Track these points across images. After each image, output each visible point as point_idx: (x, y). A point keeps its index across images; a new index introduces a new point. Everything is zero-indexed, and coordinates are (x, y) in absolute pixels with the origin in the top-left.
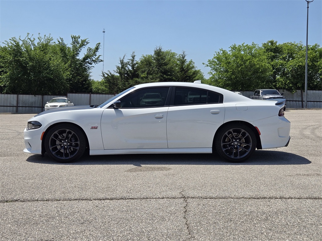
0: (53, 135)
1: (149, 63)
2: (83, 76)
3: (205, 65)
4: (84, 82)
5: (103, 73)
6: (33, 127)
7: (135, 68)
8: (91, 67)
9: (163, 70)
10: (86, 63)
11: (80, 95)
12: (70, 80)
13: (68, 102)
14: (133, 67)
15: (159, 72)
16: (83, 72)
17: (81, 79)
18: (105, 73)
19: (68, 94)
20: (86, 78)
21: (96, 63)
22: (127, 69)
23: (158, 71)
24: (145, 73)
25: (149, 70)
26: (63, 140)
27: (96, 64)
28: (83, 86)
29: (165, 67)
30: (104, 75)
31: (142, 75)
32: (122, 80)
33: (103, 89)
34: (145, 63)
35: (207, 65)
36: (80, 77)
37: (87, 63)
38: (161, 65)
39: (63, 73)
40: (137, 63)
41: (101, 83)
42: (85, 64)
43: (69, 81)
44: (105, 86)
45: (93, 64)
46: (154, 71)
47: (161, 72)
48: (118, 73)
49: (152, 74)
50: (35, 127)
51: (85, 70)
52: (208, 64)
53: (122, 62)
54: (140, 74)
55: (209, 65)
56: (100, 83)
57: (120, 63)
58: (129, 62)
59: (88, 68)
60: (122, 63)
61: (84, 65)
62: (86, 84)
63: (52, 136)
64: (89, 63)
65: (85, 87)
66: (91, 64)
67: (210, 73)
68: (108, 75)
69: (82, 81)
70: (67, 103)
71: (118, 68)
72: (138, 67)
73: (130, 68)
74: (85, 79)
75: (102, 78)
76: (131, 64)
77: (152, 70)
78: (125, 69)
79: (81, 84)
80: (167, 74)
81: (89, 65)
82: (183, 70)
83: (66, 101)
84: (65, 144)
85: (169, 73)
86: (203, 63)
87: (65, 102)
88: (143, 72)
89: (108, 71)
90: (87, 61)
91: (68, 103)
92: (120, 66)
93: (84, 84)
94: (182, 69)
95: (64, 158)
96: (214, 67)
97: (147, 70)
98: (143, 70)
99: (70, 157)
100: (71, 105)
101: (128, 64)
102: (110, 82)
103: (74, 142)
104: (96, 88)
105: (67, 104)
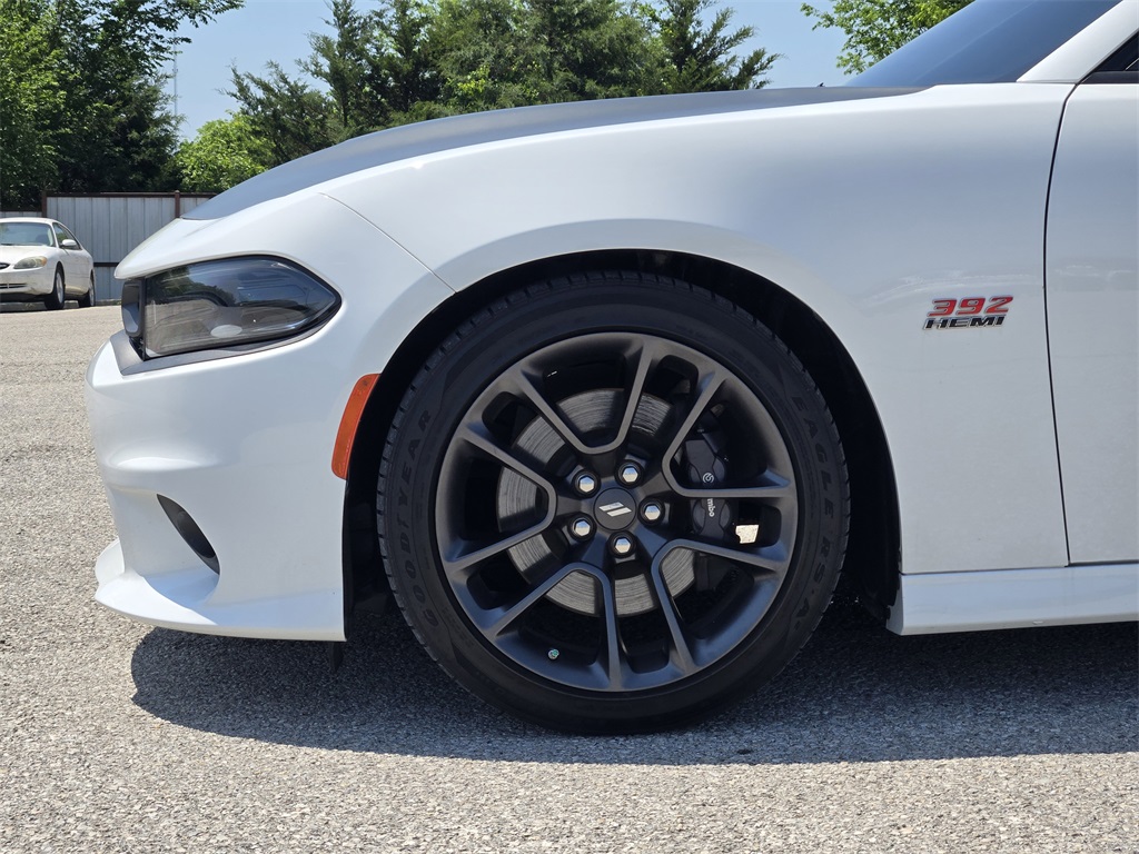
0: (474, 415)
1: (496, 17)
2: (127, 101)
3: (814, 20)
4: (134, 134)
5: (237, 76)
6: (223, 331)
7: (416, 49)
8: (175, 41)
9: (579, 54)
10: (140, 19)
11: (117, 203)
12: (56, 119)
13: (65, 242)
14: (405, 38)
15: (556, 65)
16: (129, 73)
17: (117, 112)
18: (253, 79)
19: (51, 202)
20: (142, 111)
21: (198, 18)
22: (373, 52)
23: (552, 62)
24: (480, 72)
25: (499, 56)
26: (592, 467)
27: (201, 24)
28: (127, 155)
29: (590, 35)
30: (243, 90)
31: (467, 85)
32: (345, 115)
33: (239, 167)
34: (476, 17)
35: (831, 20)
36: (110, 102)
37: (147, 22)
38: (563, 26)
39: (19, 80)
40: (426, 20)
41: (225, 135)
42: (133, 30)
43: (54, 126)
44: (251, 152)
45: (185, 26)
46: (528, 60)
47: (570, 64)
48: (325, 75)
49: (517, 74)
50: (245, 322)
51: (135, 61)
52: (832, 13)
53: (343, 18)
54: (451, 76)
55: (836, 16)
56: (223, 136)
57: (332, 19)
58: (380, 15)
59: (158, 48)
60: (346, 20)
61: (132, 35)
62: (146, 145)
63: (473, 428)
64: (161, 23)
65: (138, 158)
66: (169, 24)
67: (847, 61)
68: (266, 88)
69: (124, 128)
70: (57, 250)
71: (324, 47)
72: (434, 39)
73: (390, 49)
74: (141, 114)
75: (238, 106)
76: (394, 26)
77: (516, 53)
78: (362, 53)
79: (117, 144)
80: (603, 74)
81: (160, 31)
82: (689, 51)
83: (52, 234)
84: (616, 510)
85: (616, 71)
86: (805, 8)
87: (43, 240)
88: (468, 66)
89: (271, 65)
90: (146, 13)
91: (62, 247)
92: (334, 35)
93: (134, 143)
94: (681, 46)
95: (613, 678)
96: (865, 28)
97: (487, 53)
98: (468, 53)
99: (681, 663)
100: (77, 257)
101: (377, 23)
102: (284, 129)
103: (716, 485)
104: (203, 165)
105: (61, 256)
